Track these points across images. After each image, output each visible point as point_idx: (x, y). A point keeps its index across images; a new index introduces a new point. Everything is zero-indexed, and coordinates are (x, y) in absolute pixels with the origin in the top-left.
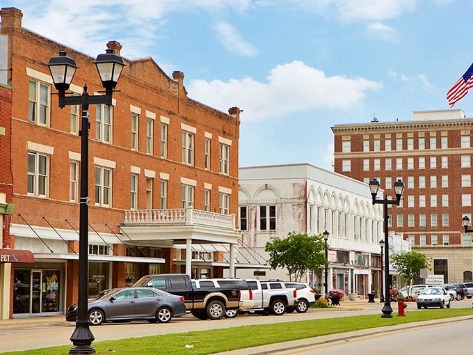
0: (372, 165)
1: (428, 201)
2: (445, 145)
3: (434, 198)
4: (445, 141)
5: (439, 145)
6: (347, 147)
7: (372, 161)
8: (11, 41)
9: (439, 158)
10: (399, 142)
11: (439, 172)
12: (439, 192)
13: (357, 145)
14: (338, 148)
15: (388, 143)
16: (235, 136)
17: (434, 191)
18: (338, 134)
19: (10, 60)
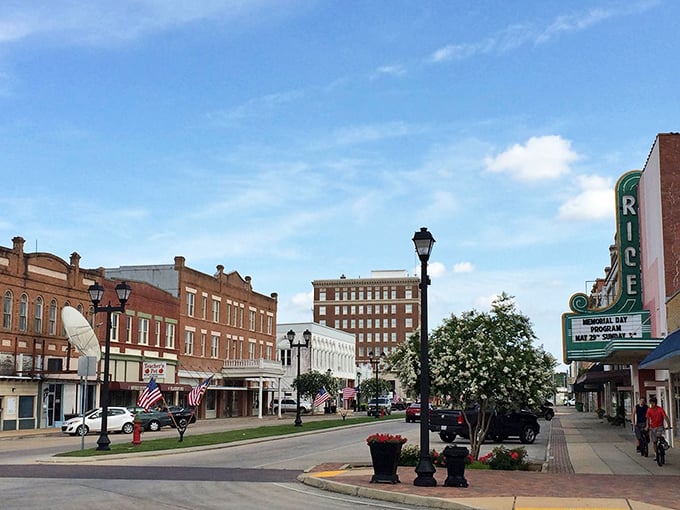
0: (341, 311)
1: (382, 337)
2: (394, 297)
3: (386, 335)
4: (394, 293)
5: (390, 296)
6: (323, 297)
7: (341, 307)
8: (180, 274)
9: (390, 306)
10: (361, 294)
11: (390, 316)
12: (390, 331)
13: (330, 296)
14: (317, 297)
15: (353, 294)
16: (274, 311)
17: (386, 331)
18: (317, 287)
19: (180, 284)
